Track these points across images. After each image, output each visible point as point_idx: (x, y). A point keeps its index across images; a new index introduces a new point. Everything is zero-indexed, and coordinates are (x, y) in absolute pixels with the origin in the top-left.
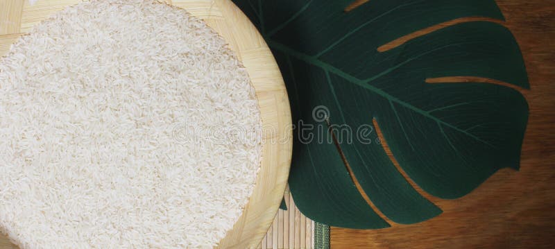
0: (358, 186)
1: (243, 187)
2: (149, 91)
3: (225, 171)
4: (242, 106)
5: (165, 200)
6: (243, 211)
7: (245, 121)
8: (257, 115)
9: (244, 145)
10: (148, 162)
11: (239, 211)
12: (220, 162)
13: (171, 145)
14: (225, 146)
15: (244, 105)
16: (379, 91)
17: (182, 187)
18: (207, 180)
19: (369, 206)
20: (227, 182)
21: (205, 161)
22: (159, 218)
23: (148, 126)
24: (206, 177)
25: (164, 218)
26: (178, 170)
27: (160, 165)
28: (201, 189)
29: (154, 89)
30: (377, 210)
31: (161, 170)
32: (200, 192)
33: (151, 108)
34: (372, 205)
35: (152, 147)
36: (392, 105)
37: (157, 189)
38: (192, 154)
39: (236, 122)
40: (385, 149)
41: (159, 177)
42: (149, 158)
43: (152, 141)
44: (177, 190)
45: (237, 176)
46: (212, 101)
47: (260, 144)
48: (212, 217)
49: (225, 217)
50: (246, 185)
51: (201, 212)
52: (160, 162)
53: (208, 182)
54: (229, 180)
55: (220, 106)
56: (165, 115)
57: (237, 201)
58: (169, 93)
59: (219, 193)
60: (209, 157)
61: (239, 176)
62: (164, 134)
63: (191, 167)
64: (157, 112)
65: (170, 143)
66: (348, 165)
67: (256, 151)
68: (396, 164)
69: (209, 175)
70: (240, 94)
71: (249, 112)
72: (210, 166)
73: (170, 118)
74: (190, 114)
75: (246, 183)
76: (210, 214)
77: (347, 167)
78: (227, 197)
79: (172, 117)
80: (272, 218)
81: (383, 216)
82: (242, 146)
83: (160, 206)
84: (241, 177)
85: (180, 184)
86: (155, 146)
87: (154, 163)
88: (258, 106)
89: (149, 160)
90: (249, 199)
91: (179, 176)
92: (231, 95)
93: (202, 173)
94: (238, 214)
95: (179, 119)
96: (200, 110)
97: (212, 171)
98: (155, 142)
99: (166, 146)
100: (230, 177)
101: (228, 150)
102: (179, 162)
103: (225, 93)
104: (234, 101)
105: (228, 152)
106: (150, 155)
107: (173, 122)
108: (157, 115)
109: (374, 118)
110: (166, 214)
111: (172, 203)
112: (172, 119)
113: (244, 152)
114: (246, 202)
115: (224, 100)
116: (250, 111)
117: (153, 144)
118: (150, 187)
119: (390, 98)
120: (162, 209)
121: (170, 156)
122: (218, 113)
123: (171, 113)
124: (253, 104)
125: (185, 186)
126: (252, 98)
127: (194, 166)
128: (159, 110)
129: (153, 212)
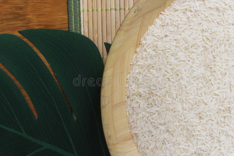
0: (47, 64)
1: (141, 62)
2: (220, 137)
3: (156, 75)
4: (144, 127)
5: (206, 49)
6: (140, 41)
7: (140, 115)
8: (131, 120)
9: (141, 96)
10: (220, 79)
11: (144, 42)
12: (160, 82)
13: (201, 94)
14: (156, 95)
15: (142, 128)
16: (34, 140)
17: (191, 60)
18: (171, 67)
19: (37, 48)
20: (154, 65)
21: (173, 82)
22: (211, 34)
23: (220, 109)
24: (171, 69)
25: (205, 34)
26: (195, 74)
27: (210, 78)
28: (176, 59)
29: (216, 139)
30: (31, 45)
31: (209, 73)
32: (176, 57)
33: (218, 123)
34: (35, 49)
35: (217, 92)
36: (23, 130)
37: (212, 58)
38: (184, 88)
39: (147, 115)
40: (27, 95)
41: (211, 68)
42: (219, 84)
43: (217, 97)
44: (195, 58)
45: (146, 71)
46: (168, 131)
47: (128, 97)
48: (166, 36)
49: (155, 37)
50: (139, 63)
51: (175, 40)
52: (210, 80)
53: (170, 65)
54: (153, 67)
55: (161, 127)
56: (207, 119)
57: (145, 51)
58: (203, 136)
59: (160, 56)
60: (169, 86)
61: (144, 71)
62: (207, 103)
63: (184, 77)
64: (213, 121)
65: (202, 96)
66: (56, 81)
67: (131, 92)
68: (17, 83)
69: (169, 71)
70: (145, 137)
71: (138, 123)
72: (168, 79)
73: (202, 116)
74: (186, 120)
75: (138, 65)
76: (168, 39)
77: (57, 79)
78: (154, 53)
79: (200, 117)
80: (116, 39)
81: (25, 40)
82: (143, 95)
83: (210, 44)
84: (143, 70)
85: (193, 63)
86: (214, 93)
87: (215, 79)
88: (131, 128)
89: (219, 81)
90: (136, 52)
91: (194, 69)
92: (152, 136)
93: (175, 72)
94: (145, 39)
95: (195, 116)
96: (178, 124)
97: (167, 74)
98: (214, 97)
99: (205, 93)
100: (151, 70)
101: (154, 92)
102: (194, 80)
103: (158, 137)
104: (150, 132)
105: (154, 90)
106: (219, 86)
107: (199, 113)
108: (213, 118)
109: (37, 119)
110: (204, 36)
111: (199, 46)
112: (200, 115)
113: (141, 90)
114: (138, 50)
115: (158, 132)
116: (136, 124)
117: (216, 95)
118: (218, 59)
119: (24, 135)
120: (208, 42)
121: (202, 86)
122: (163, 121)
123: (202, 120)
124: (135, 129)
125: (189, 61)
126: (136, 134)
127: (182, 78)
128: (211, 122)
129: (216, 39)
